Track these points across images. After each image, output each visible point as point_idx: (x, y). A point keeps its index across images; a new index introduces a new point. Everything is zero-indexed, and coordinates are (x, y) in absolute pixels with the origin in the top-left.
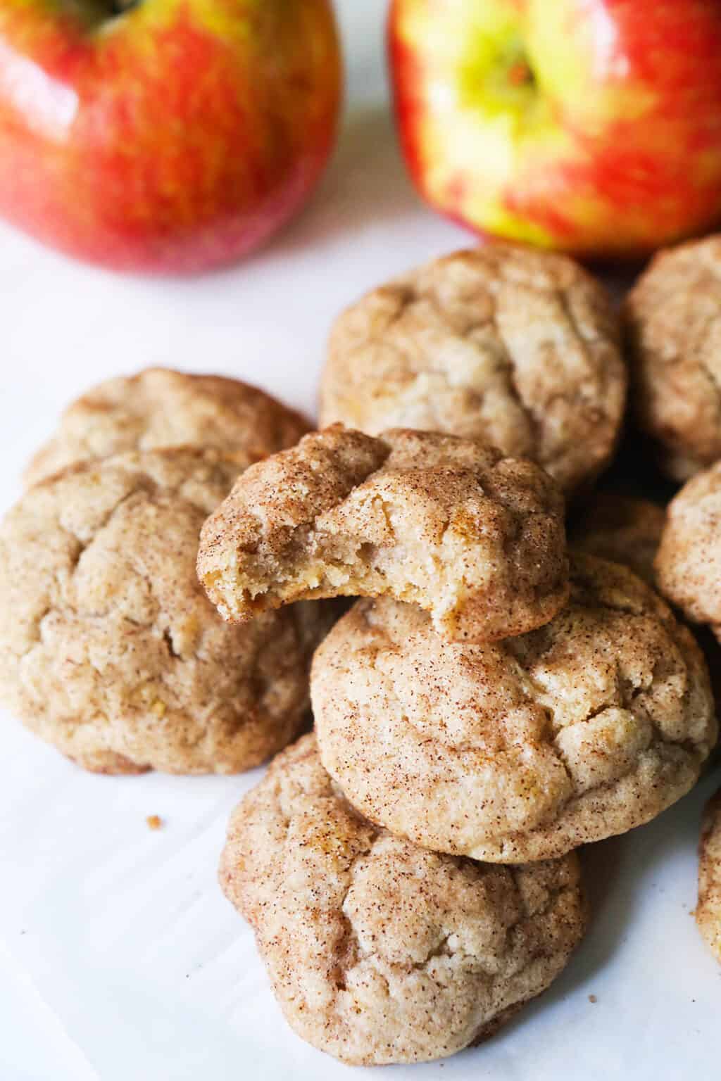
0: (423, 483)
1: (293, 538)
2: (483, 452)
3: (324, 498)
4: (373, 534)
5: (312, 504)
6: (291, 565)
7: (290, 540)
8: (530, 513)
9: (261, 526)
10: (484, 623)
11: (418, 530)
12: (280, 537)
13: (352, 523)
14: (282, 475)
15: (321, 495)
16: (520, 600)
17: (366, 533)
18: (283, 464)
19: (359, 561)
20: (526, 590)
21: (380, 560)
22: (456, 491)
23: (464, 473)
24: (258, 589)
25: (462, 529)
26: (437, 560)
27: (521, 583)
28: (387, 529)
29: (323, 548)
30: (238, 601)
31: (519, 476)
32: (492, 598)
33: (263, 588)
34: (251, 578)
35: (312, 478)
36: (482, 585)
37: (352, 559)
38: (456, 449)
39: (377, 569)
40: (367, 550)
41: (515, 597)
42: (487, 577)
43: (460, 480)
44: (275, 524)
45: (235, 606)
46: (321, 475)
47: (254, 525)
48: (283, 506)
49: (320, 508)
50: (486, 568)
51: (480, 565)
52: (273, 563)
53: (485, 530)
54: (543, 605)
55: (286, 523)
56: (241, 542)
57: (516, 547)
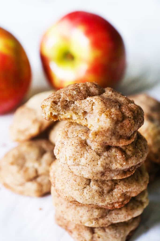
0: (104, 101)
1: (68, 104)
2: (126, 101)
3: (79, 97)
4: (88, 110)
5: (76, 97)
6: (65, 110)
7: (67, 104)
8: (129, 117)
9: (61, 98)
10: (102, 139)
11: (97, 111)
12: (64, 102)
13: (83, 105)
14: (72, 88)
15: (79, 96)
16: (114, 137)
17: (85, 108)
18: (74, 86)
19: (82, 115)
20: (118, 135)
21: (87, 116)
22: (111, 105)
23: (116, 102)
24: (54, 113)
25: (107, 114)
26: (99, 120)
27: (116, 133)
28: (91, 109)
29: (74, 109)
30: (48, 115)
31: (132, 108)
32: (107, 133)
33: (56, 114)
34: (53, 110)
35: (79, 91)
36: (105, 129)
37: (80, 114)
38: (120, 97)
39: (86, 119)
40: (85, 113)
41: (113, 136)
42: (107, 128)
43: (114, 103)
44: (64, 99)
45: (47, 115)
46: (82, 91)
47: (59, 97)
48: (68, 95)
49: (77, 99)
50: (108, 125)
51: (107, 124)
52: (60, 108)
53: (113, 116)
54: (121, 141)
55: (67, 99)
56: (54, 100)
57: (119, 123)
